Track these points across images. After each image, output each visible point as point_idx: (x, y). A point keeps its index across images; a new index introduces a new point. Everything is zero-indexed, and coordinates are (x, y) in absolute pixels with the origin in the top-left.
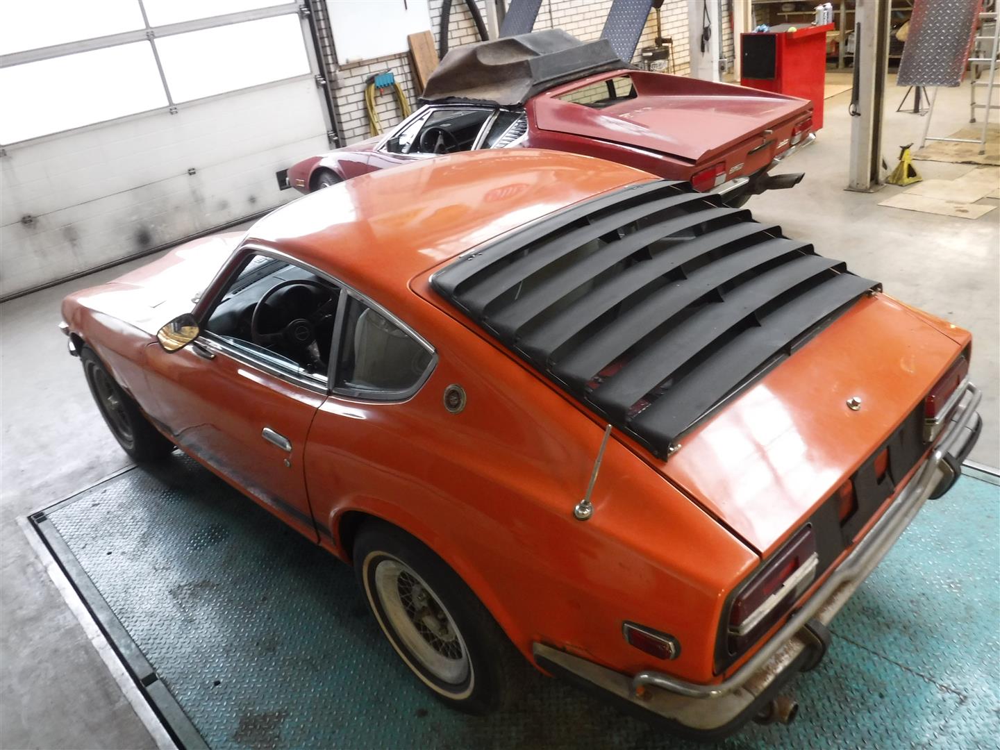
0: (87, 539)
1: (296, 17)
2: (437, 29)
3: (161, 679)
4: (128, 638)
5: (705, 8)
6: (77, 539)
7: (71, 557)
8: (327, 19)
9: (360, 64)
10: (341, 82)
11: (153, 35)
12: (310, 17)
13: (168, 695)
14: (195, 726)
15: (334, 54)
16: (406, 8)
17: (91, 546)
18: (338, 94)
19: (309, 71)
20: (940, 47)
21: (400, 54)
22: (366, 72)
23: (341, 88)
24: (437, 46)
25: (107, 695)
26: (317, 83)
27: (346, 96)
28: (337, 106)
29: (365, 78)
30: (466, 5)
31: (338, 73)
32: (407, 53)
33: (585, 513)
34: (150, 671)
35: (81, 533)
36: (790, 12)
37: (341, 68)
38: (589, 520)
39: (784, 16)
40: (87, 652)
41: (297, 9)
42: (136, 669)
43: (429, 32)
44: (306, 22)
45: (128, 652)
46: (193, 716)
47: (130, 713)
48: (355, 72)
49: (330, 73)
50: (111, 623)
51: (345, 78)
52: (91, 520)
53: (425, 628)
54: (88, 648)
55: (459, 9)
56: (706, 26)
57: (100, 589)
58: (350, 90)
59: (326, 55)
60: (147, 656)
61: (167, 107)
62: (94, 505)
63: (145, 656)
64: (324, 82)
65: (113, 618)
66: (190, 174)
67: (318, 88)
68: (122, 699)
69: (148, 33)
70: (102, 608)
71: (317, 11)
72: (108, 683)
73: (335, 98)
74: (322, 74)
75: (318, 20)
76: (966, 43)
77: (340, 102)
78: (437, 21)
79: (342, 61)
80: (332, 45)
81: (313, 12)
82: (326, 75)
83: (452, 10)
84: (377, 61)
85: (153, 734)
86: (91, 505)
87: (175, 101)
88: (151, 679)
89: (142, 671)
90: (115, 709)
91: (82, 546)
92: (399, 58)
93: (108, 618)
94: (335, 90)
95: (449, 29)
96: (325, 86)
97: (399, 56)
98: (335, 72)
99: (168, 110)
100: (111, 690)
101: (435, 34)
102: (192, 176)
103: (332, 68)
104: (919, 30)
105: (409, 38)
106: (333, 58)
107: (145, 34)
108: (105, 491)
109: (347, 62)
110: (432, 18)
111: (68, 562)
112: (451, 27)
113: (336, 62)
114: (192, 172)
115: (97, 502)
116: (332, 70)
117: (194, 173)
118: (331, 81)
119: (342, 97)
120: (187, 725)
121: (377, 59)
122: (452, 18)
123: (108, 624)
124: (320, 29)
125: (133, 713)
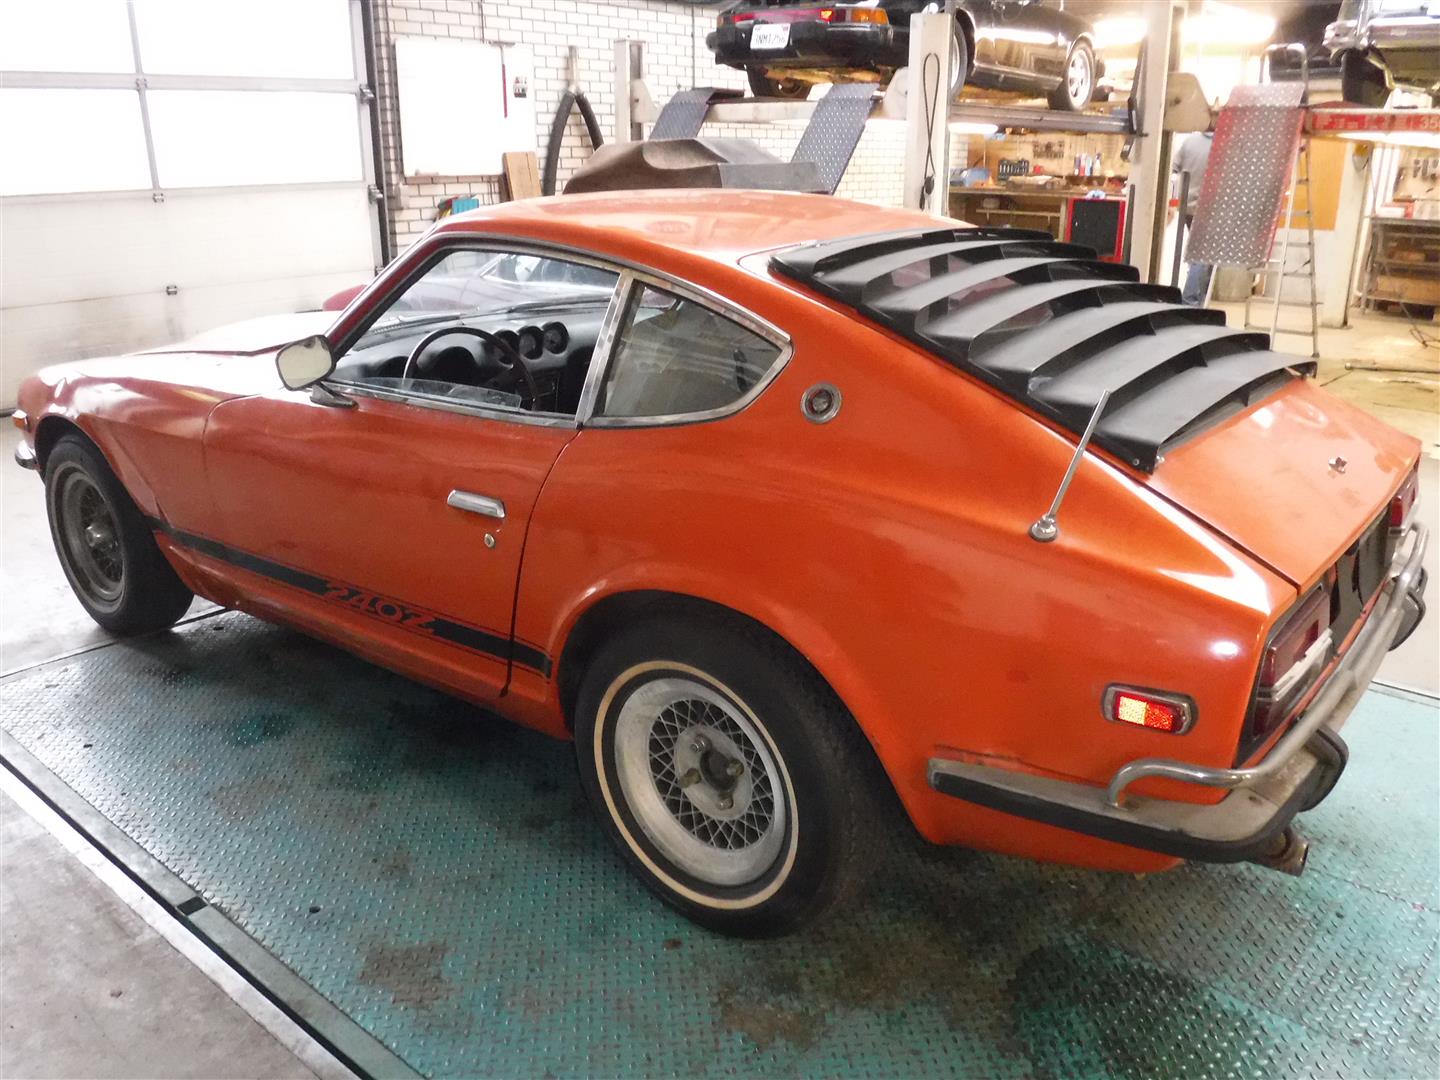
0: (44, 727)
1: (353, 100)
2: (542, 153)
3: (213, 905)
4: (142, 851)
5: (929, 151)
6: (26, 728)
7: (18, 749)
8: (396, 109)
9: (433, 180)
10: (404, 200)
11: (146, 85)
12: (372, 104)
13: (229, 924)
14: (287, 966)
15: (400, 160)
16: (506, 115)
17: (53, 736)
18: (398, 216)
19: (360, 178)
20: (1241, 219)
21: (490, 177)
22: (441, 193)
23: (401, 209)
24: (540, 175)
25: (119, 927)
26: (370, 194)
27: (409, 222)
28: (394, 233)
29: (438, 201)
30: (586, 128)
31: (401, 186)
32: (499, 177)
33: (1048, 531)
34: (189, 895)
35: (32, 720)
36: (994, 209)
37: (407, 182)
38: (1054, 541)
39: (985, 214)
40: (70, 869)
41: (357, 90)
42: (166, 893)
43: (533, 154)
44: (366, 109)
45: (145, 870)
46: (280, 953)
47: (167, 949)
48: (425, 190)
49: (390, 185)
50: (108, 833)
51: (411, 197)
52: (49, 704)
53: (688, 805)
54: (69, 864)
55: (575, 131)
56: (929, 175)
57: (80, 790)
58: (415, 214)
59: (388, 160)
60: (181, 876)
61: (150, 190)
62: (47, 687)
63: (178, 876)
64: (381, 196)
65: (109, 826)
66: (169, 293)
67: (371, 203)
68: (148, 931)
69: (138, 80)
70: (86, 813)
71: (383, 98)
72: (115, 910)
73: (393, 222)
74: (379, 185)
75: (384, 110)
76: (1273, 216)
77: (399, 228)
78: (545, 141)
79: (409, 172)
80: (399, 147)
81: (378, 97)
82: (385, 188)
83: (566, 131)
84: (458, 180)
85: (214, 977)
86: (44, 686)
87: (163, 184)
88: (196, 904)
89: (177, 895)
90: (136, 944)
91: (38, 735)
92: (488, 182)
93: (100, 828)
94: (394, 210)
95: (560, 155)
96: (380, 203)
97: (489, 180)
98: (397, 184)
99: (151, 194)
100: (124, 919)
101: (540, 158)
102: (171, 296)
103: (394, 179)
104: (1214, 196)
105: (504, 157)
106: (396, 165)
107: (134, 80)
108: (66, 670)
109: (416, 174)
110: (538, 136)
111: (16, 755)
112: (563, 152)
113: (400, 171)
114: (171, 291)
115: (54, 683)
116: (394, 181)
117: (175, 293)
118: (389, 198)
119: (403, 221)
120: (273, 964)
121: (458, 177)
122: (565, 141)
123: (102, 834)
124: (385, 123)
125: (170, 948)
